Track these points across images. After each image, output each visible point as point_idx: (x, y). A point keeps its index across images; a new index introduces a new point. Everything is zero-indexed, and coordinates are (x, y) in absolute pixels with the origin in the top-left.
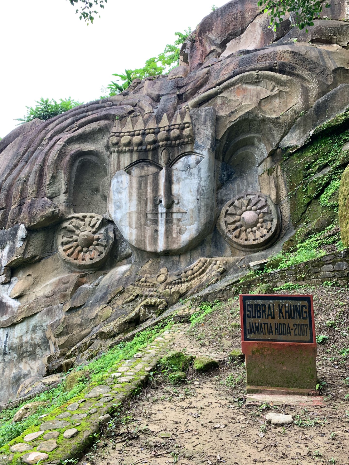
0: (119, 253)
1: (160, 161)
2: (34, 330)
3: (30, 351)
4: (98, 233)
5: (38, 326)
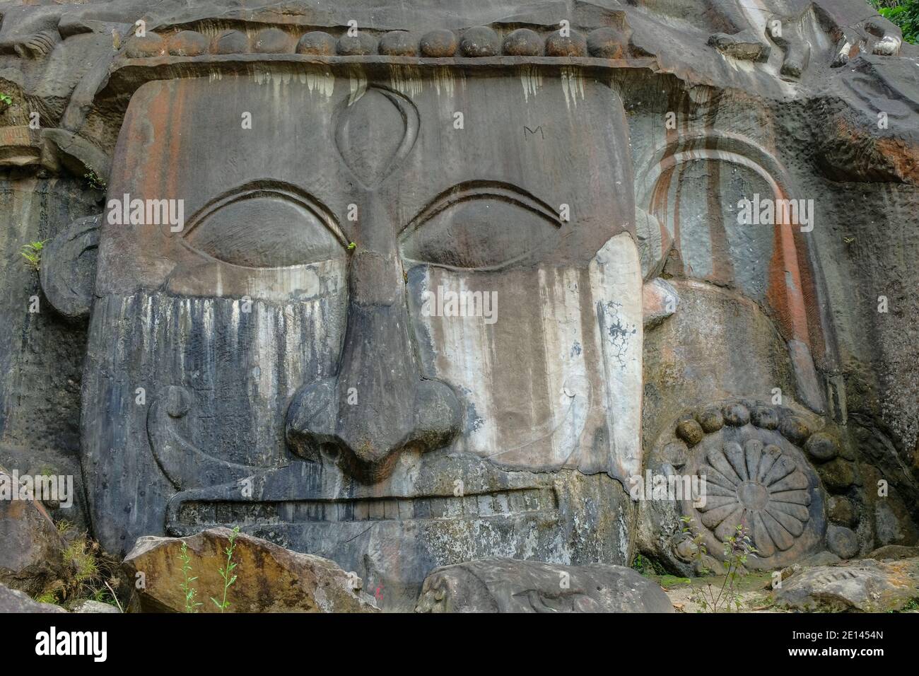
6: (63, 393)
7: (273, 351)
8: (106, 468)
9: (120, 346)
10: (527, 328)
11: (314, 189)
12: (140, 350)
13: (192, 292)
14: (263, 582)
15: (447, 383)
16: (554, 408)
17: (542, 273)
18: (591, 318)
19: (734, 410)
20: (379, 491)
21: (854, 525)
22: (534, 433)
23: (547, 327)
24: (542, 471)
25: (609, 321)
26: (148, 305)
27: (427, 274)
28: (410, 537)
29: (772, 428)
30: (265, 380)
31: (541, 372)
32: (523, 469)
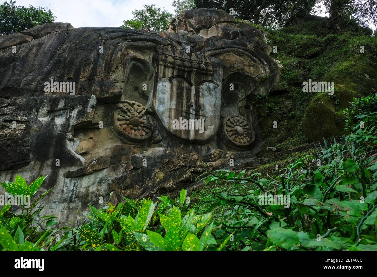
0: (153, 138)
1: (191, 80)
2: (100, 183)
3: (94, 201)
4: (142, 118)
5: (104, 180)
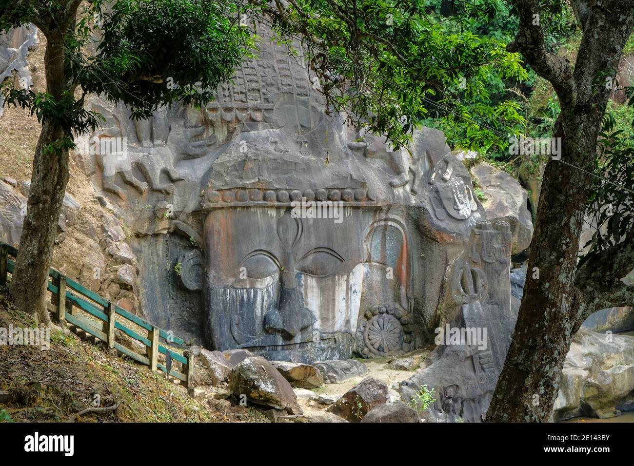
6: (185, 313)
7: (261, 303)
8: (221, 340)
9: (221, 305)
10: (331, 293)
11: (273, 252)
12: (227, 305)
13: (240, 287)
14: (310, 372)
15: (307, 309)
16: (336, 315)
17: (337, 277)
18: (349, 289)
19: (382, 309)
20: (292, 342)
21: (410, 343)
22: (331, 323)
23: (337, 293)
24: (332, 333)
25: (353, 290)
26: (228, 292)
27: (303, 276)
28: (300, 354)
29: (392, 314)
30: (258, 311)
31: (334, 305)
32: (327, 333)
